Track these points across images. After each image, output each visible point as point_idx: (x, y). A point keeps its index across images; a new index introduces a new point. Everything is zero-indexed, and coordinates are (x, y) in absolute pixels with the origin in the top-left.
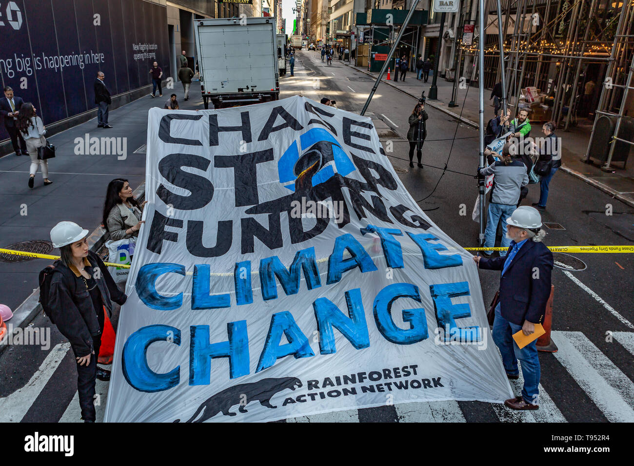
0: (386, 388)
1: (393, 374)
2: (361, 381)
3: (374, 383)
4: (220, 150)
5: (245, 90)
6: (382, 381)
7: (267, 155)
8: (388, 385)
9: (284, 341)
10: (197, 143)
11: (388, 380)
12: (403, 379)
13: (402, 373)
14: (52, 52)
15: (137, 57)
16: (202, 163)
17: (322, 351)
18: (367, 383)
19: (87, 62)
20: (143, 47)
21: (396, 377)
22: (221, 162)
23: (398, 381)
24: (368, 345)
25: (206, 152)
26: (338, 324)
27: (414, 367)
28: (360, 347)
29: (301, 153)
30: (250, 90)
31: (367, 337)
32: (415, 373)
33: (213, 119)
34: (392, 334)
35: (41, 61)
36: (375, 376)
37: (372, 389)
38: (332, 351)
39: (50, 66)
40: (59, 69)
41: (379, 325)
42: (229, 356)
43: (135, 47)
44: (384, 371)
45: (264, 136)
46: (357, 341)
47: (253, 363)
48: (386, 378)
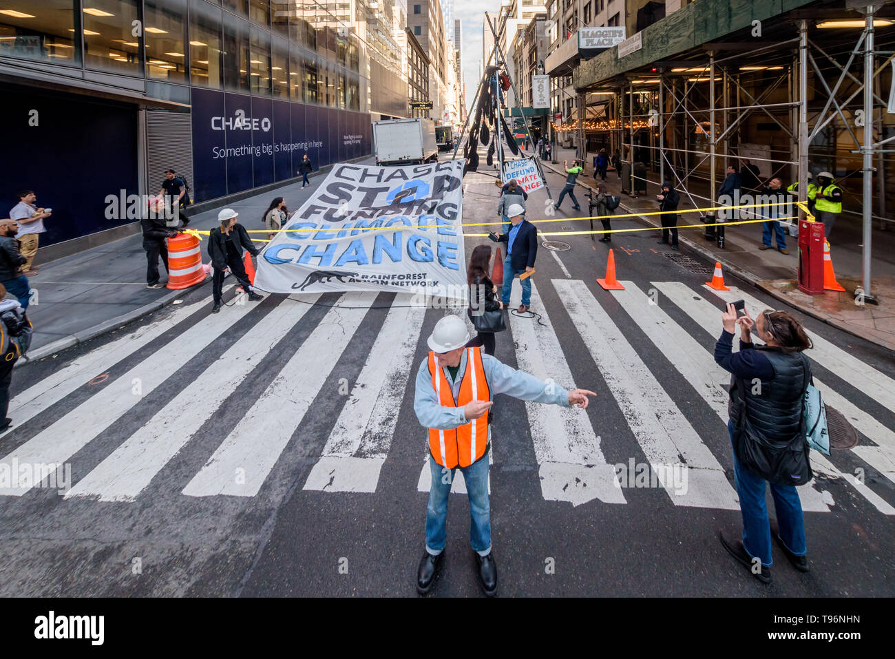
0: (405, 284)
1: (412, 277)
2: (393, 278)
3: (400, 281)
4: (364, 185)
5: (403, 159)
6: (405, 280)
7: (386, 189)
8: (408, 283)
9: (354, 253)
10: (353, 180)
11: (409, 280)
12: (417, 280)
13: (417, 277)
14: (287, 141)
15: (346, 143)
16: (351, 188)
17: (373, 262)
18: (396, 280)
19: (310, 147)
20: (351, 137)
21: (413, 278)
22: (361, 189)
23: (414, 281)
24: (400, 261)
25: (357, 184)
26: (385, 248)
27: (425, 274)
28: (395, 261)
29: (402, 189)
30: (406, 159)
31: (401, 256)
32: (425, 278)
33: (366, 170)
34: (414, 256)
35: (279, 147)
36: (401, 277)
37: (397, 284)
38: (379, 263)
39: (284, 149)
40: (290, 151)
41: (408, 251)
42: (321, 257)
43: (345, 137)
44: (407, 275)
45: (387, 180)
46: (394, 258)
47: (334, 262)
48: (407, 278)
